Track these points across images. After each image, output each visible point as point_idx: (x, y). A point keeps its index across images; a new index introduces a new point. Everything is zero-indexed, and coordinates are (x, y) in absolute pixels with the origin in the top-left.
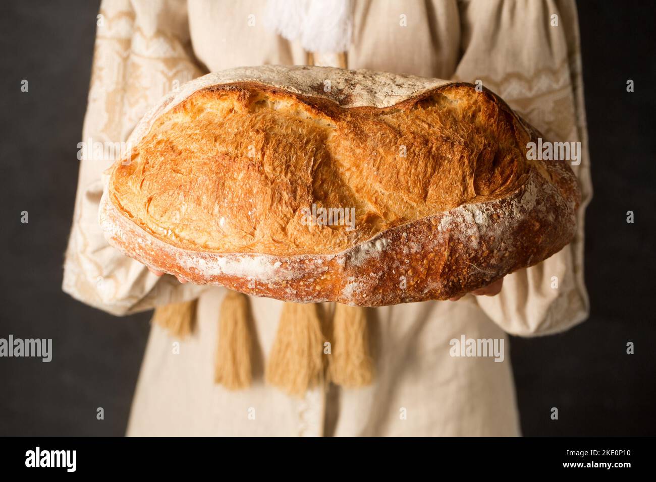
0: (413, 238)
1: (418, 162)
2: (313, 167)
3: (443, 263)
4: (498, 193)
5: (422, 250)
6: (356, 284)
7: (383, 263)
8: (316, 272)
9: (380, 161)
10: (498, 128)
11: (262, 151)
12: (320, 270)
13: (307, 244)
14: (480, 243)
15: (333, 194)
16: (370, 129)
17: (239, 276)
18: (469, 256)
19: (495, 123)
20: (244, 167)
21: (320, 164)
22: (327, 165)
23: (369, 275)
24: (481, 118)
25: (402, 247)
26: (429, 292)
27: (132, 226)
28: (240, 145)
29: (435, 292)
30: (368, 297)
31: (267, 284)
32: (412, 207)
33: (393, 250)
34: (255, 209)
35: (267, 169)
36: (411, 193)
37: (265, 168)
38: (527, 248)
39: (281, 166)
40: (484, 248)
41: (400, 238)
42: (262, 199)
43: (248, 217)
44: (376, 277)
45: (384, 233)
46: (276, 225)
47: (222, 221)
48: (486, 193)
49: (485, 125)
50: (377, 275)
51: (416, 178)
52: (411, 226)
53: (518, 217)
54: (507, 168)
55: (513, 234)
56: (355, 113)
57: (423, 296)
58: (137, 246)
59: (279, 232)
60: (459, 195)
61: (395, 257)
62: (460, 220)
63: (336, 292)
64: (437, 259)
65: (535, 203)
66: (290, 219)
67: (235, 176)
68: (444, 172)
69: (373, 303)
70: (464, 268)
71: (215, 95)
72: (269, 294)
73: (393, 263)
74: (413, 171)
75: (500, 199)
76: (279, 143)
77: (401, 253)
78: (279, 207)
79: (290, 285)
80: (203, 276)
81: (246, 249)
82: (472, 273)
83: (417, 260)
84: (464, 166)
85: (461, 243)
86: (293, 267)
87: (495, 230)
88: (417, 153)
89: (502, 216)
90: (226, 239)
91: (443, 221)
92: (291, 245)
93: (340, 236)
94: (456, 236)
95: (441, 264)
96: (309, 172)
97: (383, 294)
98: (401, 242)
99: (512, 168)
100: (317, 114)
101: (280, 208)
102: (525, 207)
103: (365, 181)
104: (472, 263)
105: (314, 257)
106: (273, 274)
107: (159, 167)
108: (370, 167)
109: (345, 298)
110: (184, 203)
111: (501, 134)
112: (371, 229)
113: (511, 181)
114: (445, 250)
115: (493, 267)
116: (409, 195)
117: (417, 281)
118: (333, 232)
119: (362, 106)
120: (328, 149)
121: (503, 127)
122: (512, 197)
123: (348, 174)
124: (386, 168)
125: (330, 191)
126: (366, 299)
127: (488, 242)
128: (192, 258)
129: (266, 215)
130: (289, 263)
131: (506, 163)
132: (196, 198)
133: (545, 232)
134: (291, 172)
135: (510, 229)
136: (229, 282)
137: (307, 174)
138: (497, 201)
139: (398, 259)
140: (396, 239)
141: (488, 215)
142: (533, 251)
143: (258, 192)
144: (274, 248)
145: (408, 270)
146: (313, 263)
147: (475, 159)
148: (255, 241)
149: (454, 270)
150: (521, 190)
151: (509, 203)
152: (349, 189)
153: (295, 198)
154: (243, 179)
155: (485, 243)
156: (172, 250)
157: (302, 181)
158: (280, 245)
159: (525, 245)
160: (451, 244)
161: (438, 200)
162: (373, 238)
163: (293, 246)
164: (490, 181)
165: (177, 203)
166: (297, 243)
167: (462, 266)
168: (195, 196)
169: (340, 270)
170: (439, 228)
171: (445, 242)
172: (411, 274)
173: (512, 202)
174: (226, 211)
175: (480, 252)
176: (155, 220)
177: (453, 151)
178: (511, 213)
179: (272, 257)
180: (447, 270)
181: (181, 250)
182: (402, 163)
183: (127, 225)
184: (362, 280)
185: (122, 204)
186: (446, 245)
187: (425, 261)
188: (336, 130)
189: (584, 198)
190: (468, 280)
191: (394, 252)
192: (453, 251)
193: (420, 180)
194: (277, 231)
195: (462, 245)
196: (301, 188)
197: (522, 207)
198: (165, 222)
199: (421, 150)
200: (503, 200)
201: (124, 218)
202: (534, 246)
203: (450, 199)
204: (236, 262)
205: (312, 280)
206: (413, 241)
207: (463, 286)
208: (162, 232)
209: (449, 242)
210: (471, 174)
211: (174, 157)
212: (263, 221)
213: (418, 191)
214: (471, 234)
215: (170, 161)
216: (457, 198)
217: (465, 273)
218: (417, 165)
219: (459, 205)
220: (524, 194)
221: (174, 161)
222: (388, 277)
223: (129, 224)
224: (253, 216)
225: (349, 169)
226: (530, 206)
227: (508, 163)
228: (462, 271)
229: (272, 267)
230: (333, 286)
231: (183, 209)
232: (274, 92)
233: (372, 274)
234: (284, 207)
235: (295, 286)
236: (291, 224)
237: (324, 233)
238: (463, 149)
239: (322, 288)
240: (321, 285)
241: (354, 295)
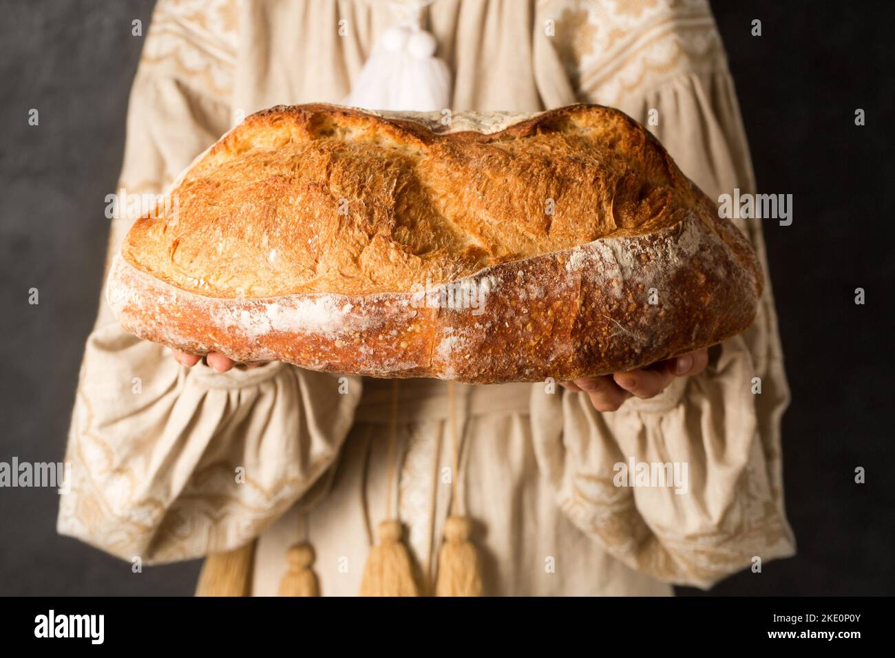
0: (533, 279)
1: (537, 183)
2: (396, 188)
3: (573, 315)
4: (647, 227)
5: (545, 296)
6: (455, 339)
7: (492, 310)
8: (400, 319)
9: (487, 184)
10: (645, 158)
11: (327, 169)
12: (405, 316)
13: (388, 278)
14: (623, 291)
15: (423, 221)
16: (472, 152)
17: (296, 332)
18: (610, 308)
19: (641, 152)
20: (302, 189)
21: (405, 189)
22: (414, 191)
23: (473, 327)
24: (622, 147)
25: (518, 290)
26: (556, 359)
27: (151, 282)
28: (299, 166)
29: (565, 361)
30: (472, 359)
31: (334, 341)
32: (530, 241)
33: (505, 293)
34: (317, 236)
35: (334, 188)
36: (528, 222)
37: (331, 189)
38: (690, 309)
39: (353, 185)
40: (630, 299)
41: (515, 278)
42: (327, 222)
43: (308, 247)
44: (482, 330)
45: (492, 269)
46: (345, 253)
47: (273, 255)
48: (631, 225)
49: (627, 154)
50: (484, 327)
51: (535, 202)
52: (529, 262)
53: (675, 261)
54: (659, 200)
55: (669, 284)
56: (453, 139)
57: (549, 365)
58: (157, 309)
59: (349, 264)
60: (593, 225)
61: (508, 303)
62: (596, 257)
63: (428, 350)
64: (565, 309)
65: (698, 248)
66: (364, 247)
67: (290, 202)
68: (572, 195)
69: (479, 371)
70: (603, 325)
71: (266, 121)
72: (336, 359)
73: (506, 311)
74: (531, 194)
75: (650, 234)
76: (351, 162)
77: (516, 298)
78: (349, 231)
79: (366, 341)
80: (247, 338)
81: (305, 288)
82: (615, 334)
83: (539, 310)
84: (599, 189)
85: (598, 289)
86: (369, 311)
87: (644, 275)
88: (535, 174)
89: (653, 257)
90: (277, 279)
91: (572, 258)
92: (366, 281)
93: (432, 267)
94: (591, 279)
95: (571, 316)
96: (390, 193)
97: (493, 356)
98: (515, 284)
99: (665, 200)
100: (402, 136)
101: (351, 233)
102: (685, 251)
103: (466, 208)
104: (614, 319)
105: (397, 296)
106: (342, 323)
107: (189, 205)
108: (472, 191)
109: (441, 361)
110: (221, 239)
111: (650, 166)
112: (475, 263)
113: (664, 214)
114: (577, 297)
115: (643, 329)
116: (525, 225)
117: (540, 340)
118: (423, 263)
119: (462, 130)
120: (416, 175)
121: (652, 157)
122: (666, 234)
123: (443, 202)
124: (495, 191)
125: (419, 219)
126: (470, 362)
127: (636, 291)
128: (232, 311)
129: (332, 242)
130: (363, 306)
131: (657, 195)
132: (238, 230)
133: (713, 289)
134: (366, 193)
135: (665, 276)
136: (282, 345)
137: (388, 195)
138: (646, 237)
139: (513, 307)
140: (510, 278)
141: (633, 254)
142: (697, 317)
143: (320, 216)
144: (342, 286)
145: (527, 324)
146: (395, 304)
147: (615, 183)
148: (317, 278)
149: (589, 327)
150: (678, 227)
151: (662, 242)
152: (444, 219)
153: (371, 222)
154: (301, 204)
155: (631, 292)
156: (205, 302)
157: (381, 204)
158: (351, 280)
159: (687, 304)
160: (585, 289)
161: (565, 233)
162: (477, 273)
163: (368, 281)
164: (635, 212)
165: (213, 241)
166: (374, 278)
167: (600, 322)
168: (236, 228)
169: (433, 316)
170: (568, 267)
171: (576, 285)
172: (531, 330)
173: (666, 240)
174: (278, 241)
175: (625, 304)
176: (183, 268)
177: (585, 174)
178: (665, 254)
179: (339, 297)
180: (580, 326)
181: (217, 300)
182: (515, 185)
183: (146, 282)
184: (464, 332)
185: (139, 259)
186: (578, 290)
187: (549, 312)
188: (427, 154)
189: (778, 402)
190: (610, 345)
191: (507, 296)
192: (587, 300)
193: (540, 205)
194: (347, 262)
195: (600, 292)
196: (379, 211)
197: (680, 249)
198: (196, 270)
199: (541, 170)
200: (653, 236)
201: (140, 275)
202: (700, 309)
203: (582, 230)
204: (292, 309)
205: (394, 332)
206: (532, 283)
207: (603, 355)
208: (191, 284)
209: (582, 285)
210: (609, 200)
211: (209, 191)
212: (327, 251)
213: (538, 220)
214: (611, 277)
215: (204, 196)
216: (591, 229)
217: (605, 333)
218: (536, 187)
219: (594, 239)
220: (682, 233)
221: (209, 195)
222: (499, 332)
223: (147, 280)
224: (314, 245)
225: (444, 196)
226: (692, 250)
227: (659, 195)
228: (601, 330)
229: (340, 313)
230: (423, 342)
231: (220, 248)
232: (345, 114)
233: (477, 325)
234: (357, 231)
235: (372, 341)
236: (366, 252)
237: (411, 263)
238: (597, 170)
239: (408, 346)
240: (407, 342)
241: (453, 356)
